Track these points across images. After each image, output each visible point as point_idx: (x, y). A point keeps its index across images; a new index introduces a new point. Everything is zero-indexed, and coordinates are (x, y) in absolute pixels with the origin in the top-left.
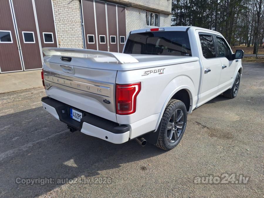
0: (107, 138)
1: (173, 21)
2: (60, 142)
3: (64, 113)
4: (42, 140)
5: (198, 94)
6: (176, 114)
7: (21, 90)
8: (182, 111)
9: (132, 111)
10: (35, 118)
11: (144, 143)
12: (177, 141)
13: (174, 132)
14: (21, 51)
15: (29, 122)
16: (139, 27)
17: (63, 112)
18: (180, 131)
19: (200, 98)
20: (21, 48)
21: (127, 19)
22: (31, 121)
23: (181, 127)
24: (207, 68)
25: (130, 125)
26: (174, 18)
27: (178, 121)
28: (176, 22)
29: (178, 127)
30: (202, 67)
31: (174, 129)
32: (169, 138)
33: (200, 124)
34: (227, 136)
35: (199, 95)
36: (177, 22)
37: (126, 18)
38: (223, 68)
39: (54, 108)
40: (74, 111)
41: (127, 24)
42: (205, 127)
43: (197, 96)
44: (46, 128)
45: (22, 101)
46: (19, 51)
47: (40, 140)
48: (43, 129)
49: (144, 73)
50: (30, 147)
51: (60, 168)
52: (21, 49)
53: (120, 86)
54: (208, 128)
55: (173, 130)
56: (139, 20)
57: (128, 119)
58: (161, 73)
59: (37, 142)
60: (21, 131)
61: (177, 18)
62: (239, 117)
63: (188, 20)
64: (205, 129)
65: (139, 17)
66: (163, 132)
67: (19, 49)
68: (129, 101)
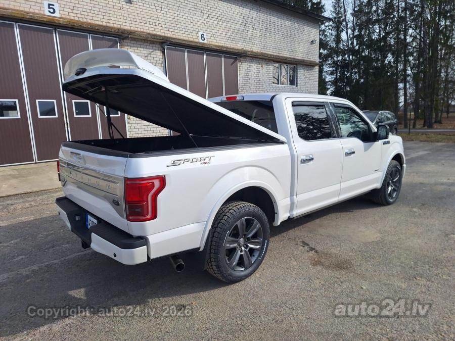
0: (115, 255)
1: (330, 74)
2: (78, 266)
3: (78, 220)
4: (55, 261)
5: (292, 195)
6: (243, 225)
7: (57, 187)
8: (256, 221)
9: (149, 216)
10: (59, 229)
11: (180, 267)
12: (250, 269)
13: (243, 253)
14: (69, 128)
15: (47, 236)
16: (261, 88)
17: (77, 218)
18: (256, 254)
19: (295, 201)
20: (69, 124)
21: (240, 76)
22: (52, 234)
23: (258, 247)
24: (306, 156)
25: (148, 237)
26: (331, 69)
27: (250, 236)
28: (334, 76)
29: (251, 246)
30: (295, 153)
31: (243, 248)
32: (231, 264)
33: (308, 245)
34: (341, 265)
35: (295, 197)
36: (337, 76)
37: (239, 74)
38: (348, 154)
39: (65, 213)
40: (89, 217)
41: (241, 84)
42: (312, 249)
43: (289, 198)
44: (67, 245)
45: (51, 205)
46: (66, 128)
47: (52, 262)
48: (63, 246)
49: (172, 162)
50: (33, 271)
51: (62, 302)
52: (69, 126)
53: (129, 181)
54: (316, 252)
55: (241, 251)
56: (262, 76)
57: (143, 229)
58: (206, 163)
59: (46, 264)
60: (30, 248)
61: (336, 69)
62: (381, 235)
63: (356, 73)
64: (312, 253)
65: (262, 72)
66: (216, 251)
67: (66, 126)
68: (144, 201)
